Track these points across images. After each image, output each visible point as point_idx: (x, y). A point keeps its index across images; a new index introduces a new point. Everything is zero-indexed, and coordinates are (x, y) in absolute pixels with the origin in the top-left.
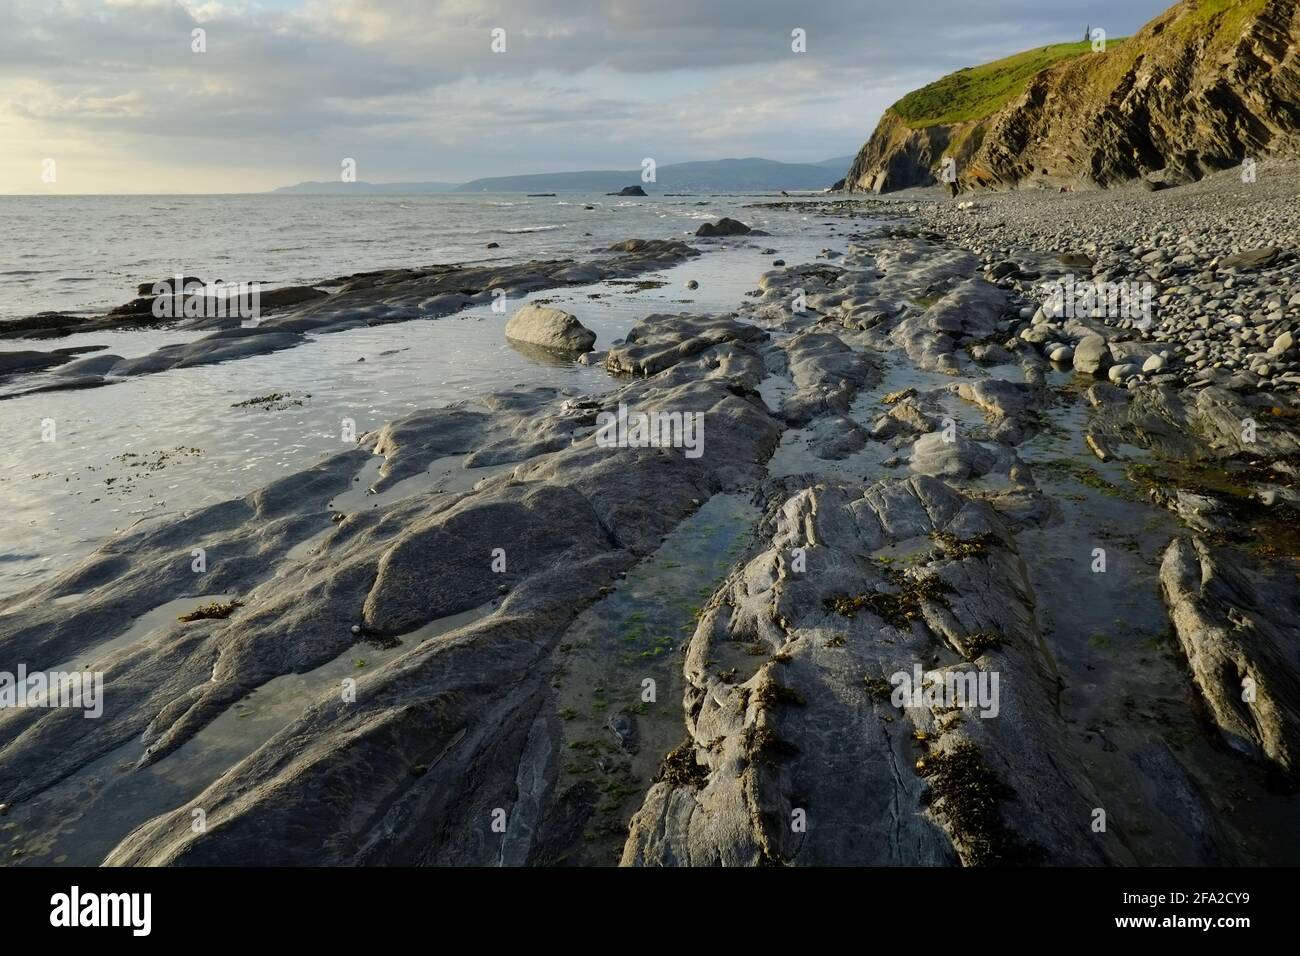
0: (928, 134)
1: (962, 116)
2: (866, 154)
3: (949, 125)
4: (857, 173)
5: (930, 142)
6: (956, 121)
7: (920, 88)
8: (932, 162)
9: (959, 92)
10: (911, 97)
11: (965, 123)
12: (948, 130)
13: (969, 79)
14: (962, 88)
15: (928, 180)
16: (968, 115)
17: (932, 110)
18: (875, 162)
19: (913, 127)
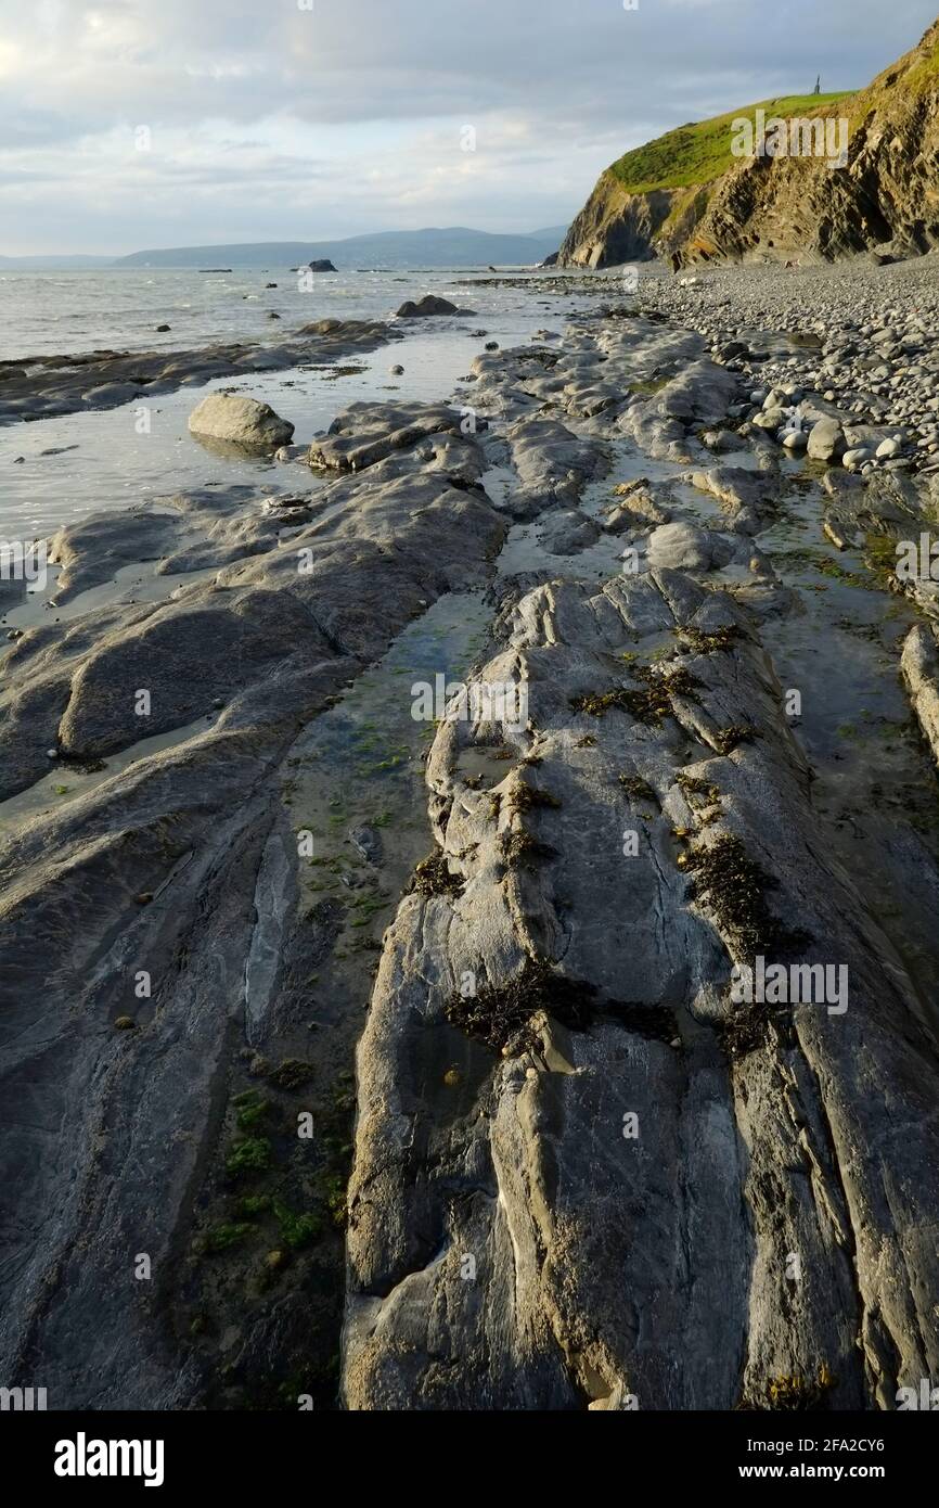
0: (648, 200)
1: (684, 179)
2: (581, 223)
3: (671, 190)
4: (571, 245)
5: (650, 210)
6: (678, 186)
7: (640, 145)
8: (652, 233)
9: (682, 152)
10: (630, 157)
11: (688, 188)
12: (669, 196)
13: (693, 137)
14: (685, 147)
15: (649, 254)
16: (691, 179)
17: (653, 172)
18: (590, 232)
19: (632, 192)
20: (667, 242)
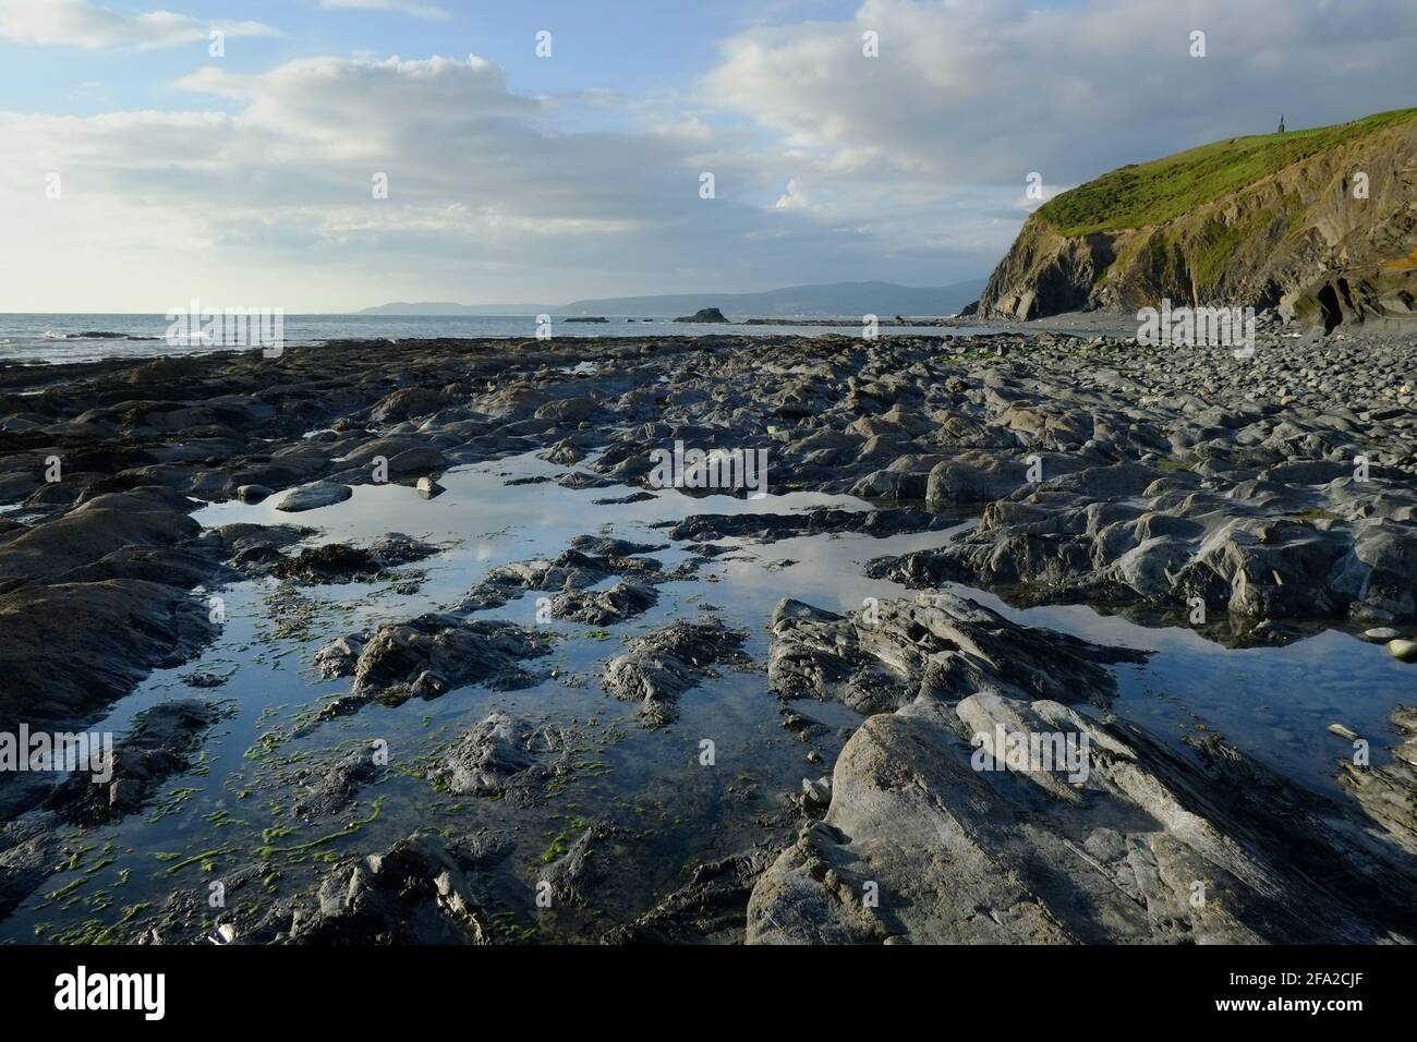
0: (1088, 243)
1: (1132, 221)
2: (1005, 270)
3: (1117, 232)
4: (994, 294)
5: (1093, 254)
6: (1125, 227)
7: (1073, 188)
8: (1095, 280)
9: (1125, 192)
10: (1062, 199)
11: (1138, 229)
12: (1112, 239)
13: (1136, 178)
14: (1128, 188)
15: (1092, 303)
16: (1140, 220)
17: (1091, 214)
18: (1017, 279)
19: (1068, 235)
20: (1115, 290)
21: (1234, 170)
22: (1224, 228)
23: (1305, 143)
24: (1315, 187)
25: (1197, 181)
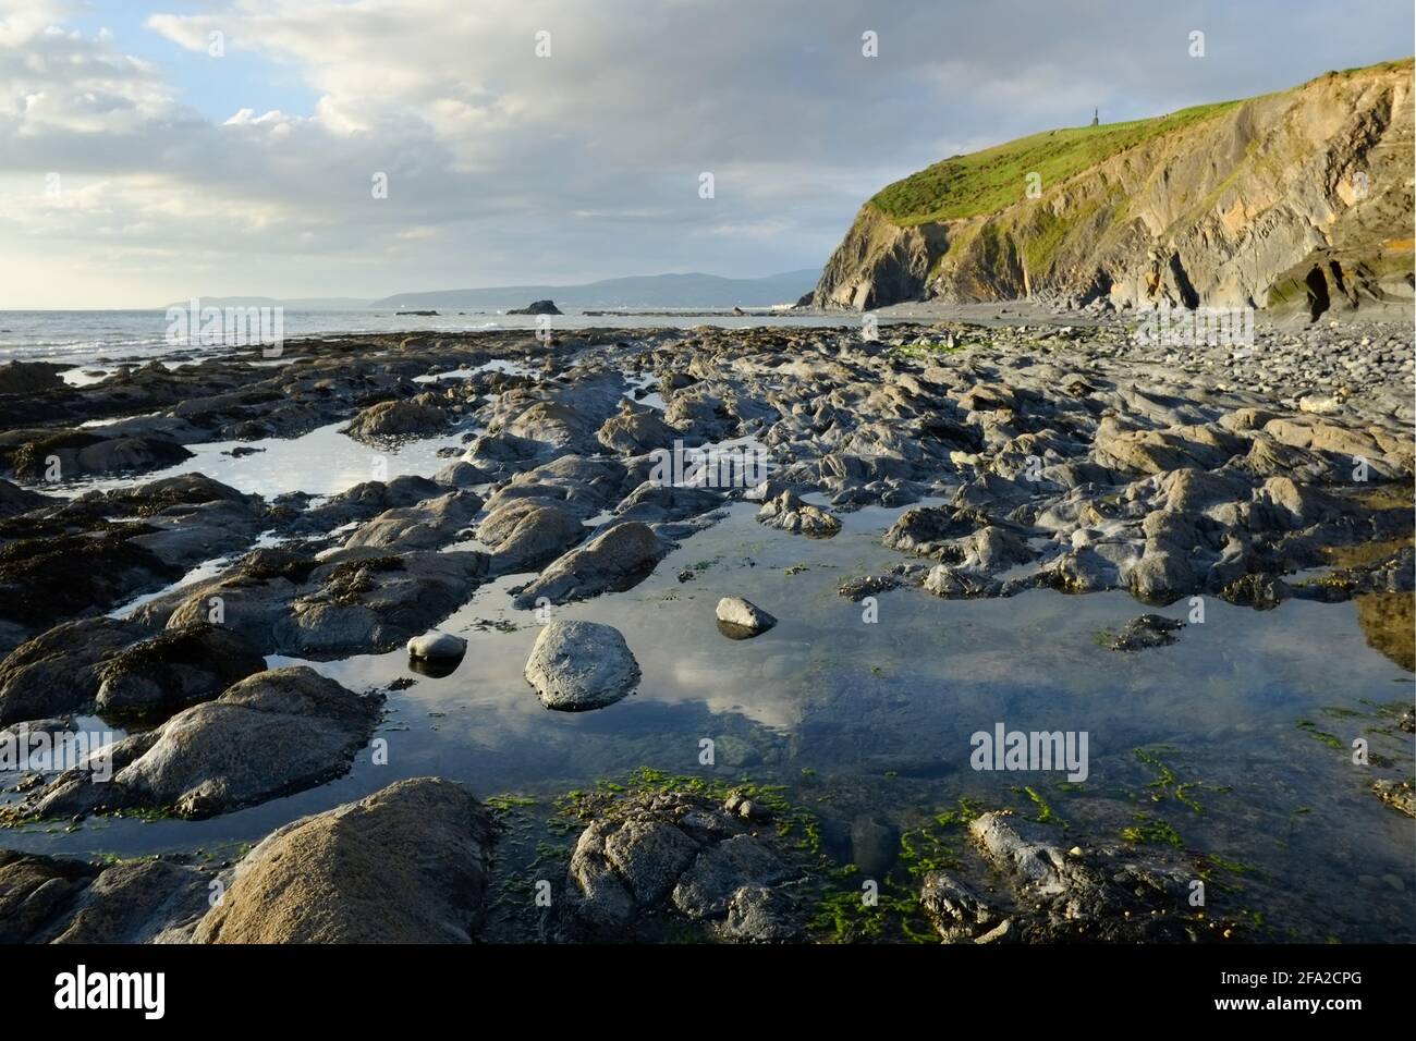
0: (922, 233)
1: (964, 211)
2: (840, 259)
3: (949, 222)
4: (829, 284)
5: (926, 244)
6: (958, 217)
7: (902, 178)
8: (929, 269)
9: (954, 183)
10: (894, 191)
11: (970, 219)
12: (946, 229)
13: (964, 168)
14: (956, 179)
15: (927, 294)
16: (971, 209)
17: (924, 204)
18: (853, 269)
19: (902, 224)
20: (949, 280)
21: (1059, 161)
22: (1053, 218)
23: (1125, 136)
24: (1137, 179)
25: (1023, 172)
